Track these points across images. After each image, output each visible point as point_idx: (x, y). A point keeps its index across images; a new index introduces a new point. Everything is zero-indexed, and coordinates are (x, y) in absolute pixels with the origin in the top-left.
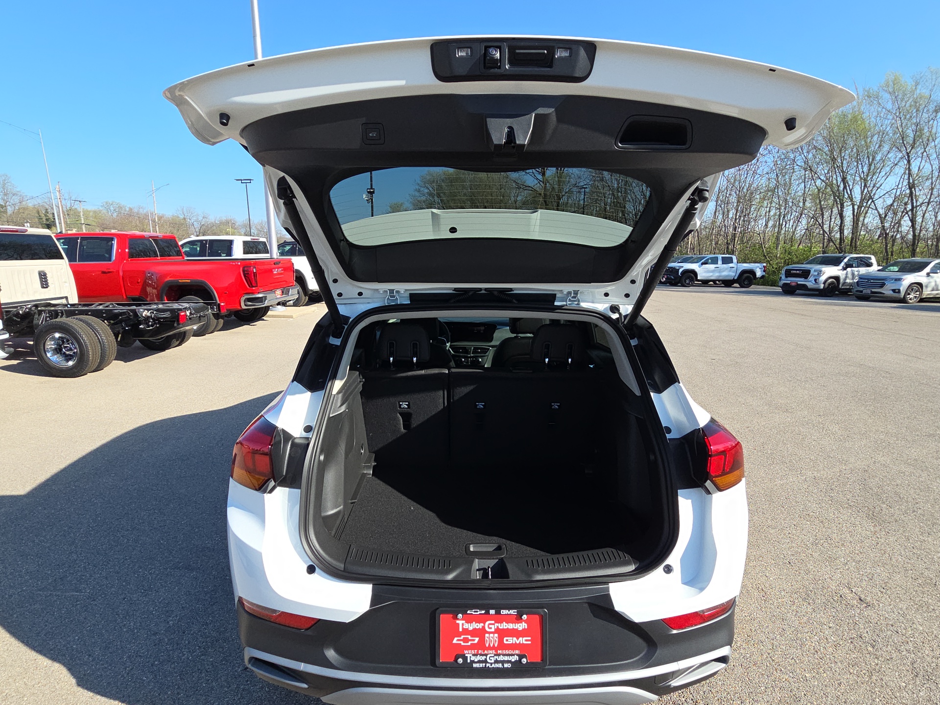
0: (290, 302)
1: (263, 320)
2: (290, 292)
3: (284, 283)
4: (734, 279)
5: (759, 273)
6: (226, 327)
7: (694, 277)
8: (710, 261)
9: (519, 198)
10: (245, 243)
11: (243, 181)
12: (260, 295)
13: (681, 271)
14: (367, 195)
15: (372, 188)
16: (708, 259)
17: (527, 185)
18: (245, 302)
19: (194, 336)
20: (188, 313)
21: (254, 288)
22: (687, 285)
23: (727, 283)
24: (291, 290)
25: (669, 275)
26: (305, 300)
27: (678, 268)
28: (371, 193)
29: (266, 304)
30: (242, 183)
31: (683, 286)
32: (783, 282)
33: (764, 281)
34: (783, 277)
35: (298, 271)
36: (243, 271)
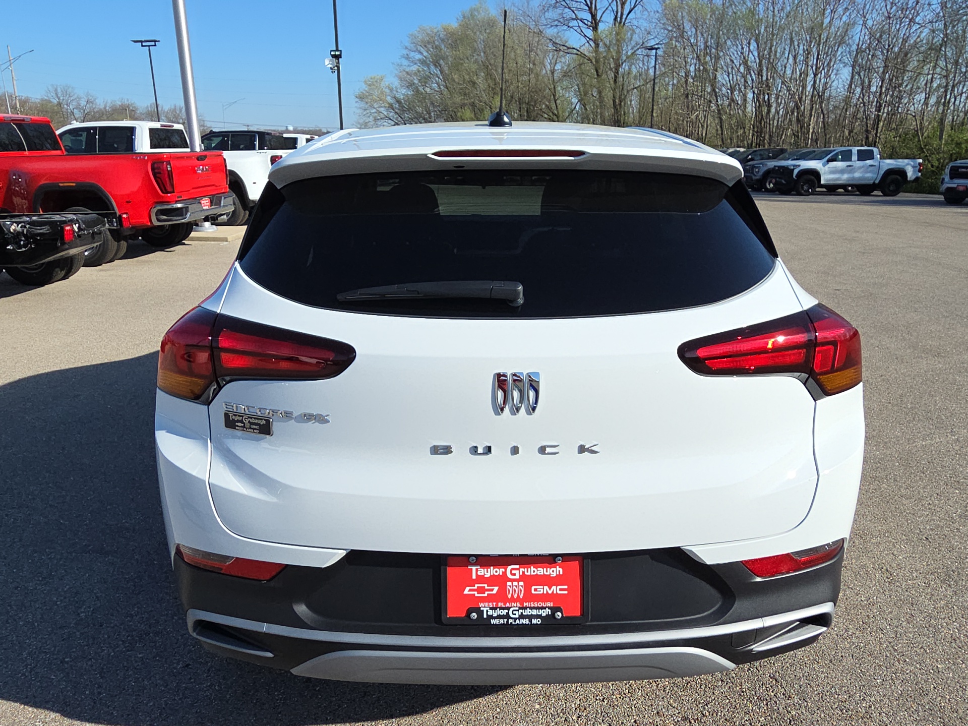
0: (222, 217)
1: (184, 244)
2: (222, 202)
3: (214, 187)
4: (874, 183)
5: (911, 174)
6: (131, 253)
7: (816, 182)
8: (840, 157)
9: (558, 67)
10: (152, 131)
11: (144, 44)
12: (179, 205)
13: (796, 172)
14: (330, 61)
15: (337, 50)
16: (837, 154)
17: (569, 46)
18: (156, 215)
19: (85, 265)
20: (76, 227)
21: (169, 195)
22: (805, 193)
23: (863, 190)
24: (223, 198)
25: (779, 178)
26: (244, 216)
27: (792, 168)
28: (337, 57)
29: (188, 218)
30: (142, 46)
31: (799, 194)
32: (945, 186)
33: (918, 186)
34: (947, 179)
35: (232, 173)
36: (153, 169)
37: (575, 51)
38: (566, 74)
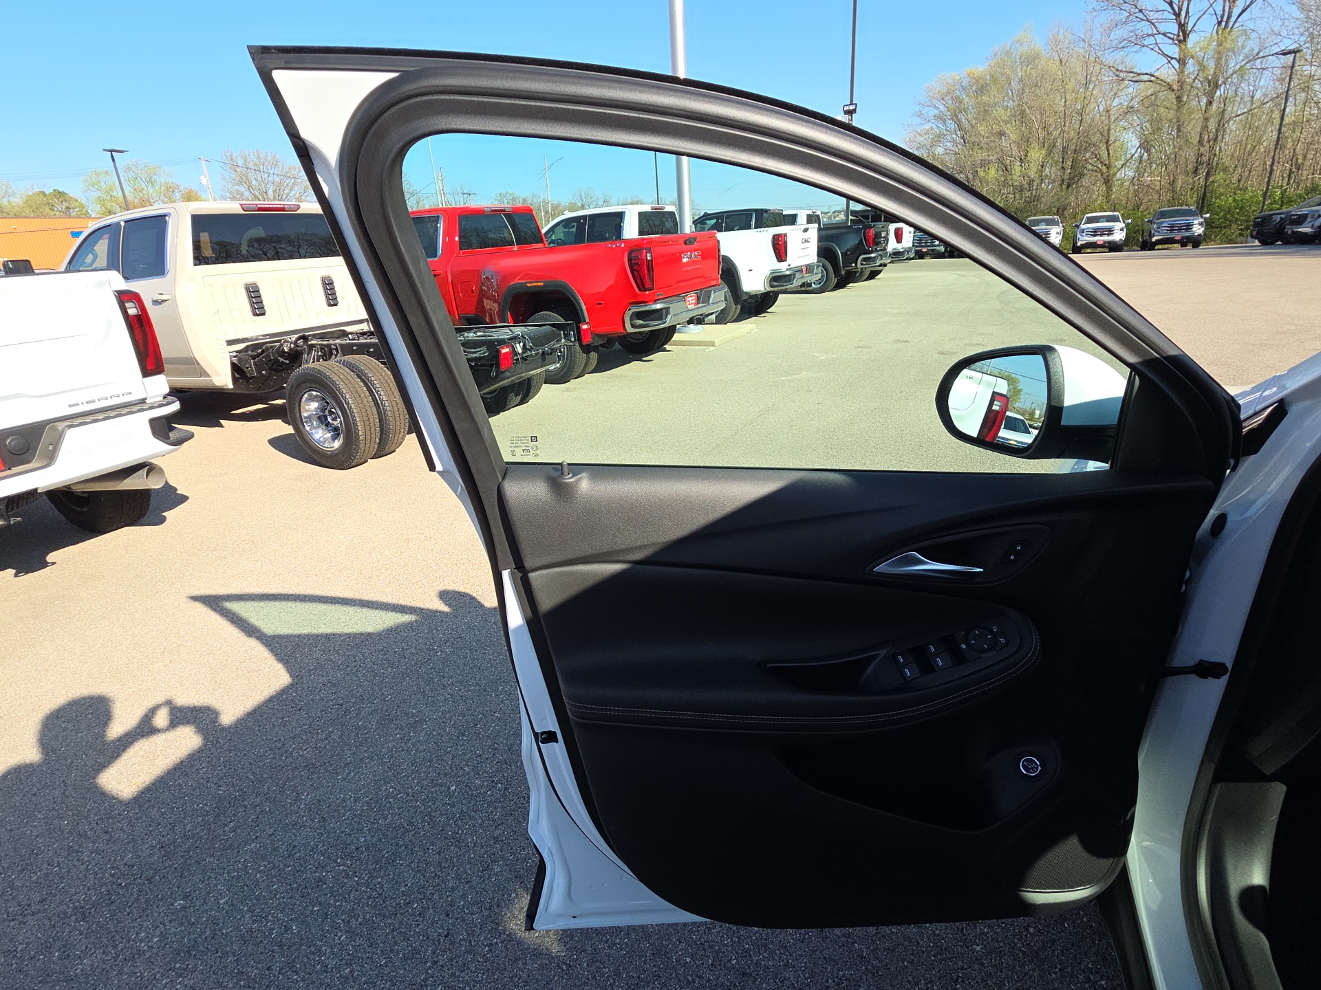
0: (710, 317)
1: (666, 350)
2: (711, 298)
3: (702, 280)
6: (604, 365)
10: (643, 215)
12: (659, 306)
14: (842, 116)
15: (851, 103)
17: (1139, 72)
18: (631, 319)
20: (519, 347)
21: (647, 292)
24: (713, 292)
26: (735, 312)
28: (849, 113)
29: (669, 321)
35: (727, 260)
36: (630, 260)
37: (1146, 78)
38: (1130, 110)
